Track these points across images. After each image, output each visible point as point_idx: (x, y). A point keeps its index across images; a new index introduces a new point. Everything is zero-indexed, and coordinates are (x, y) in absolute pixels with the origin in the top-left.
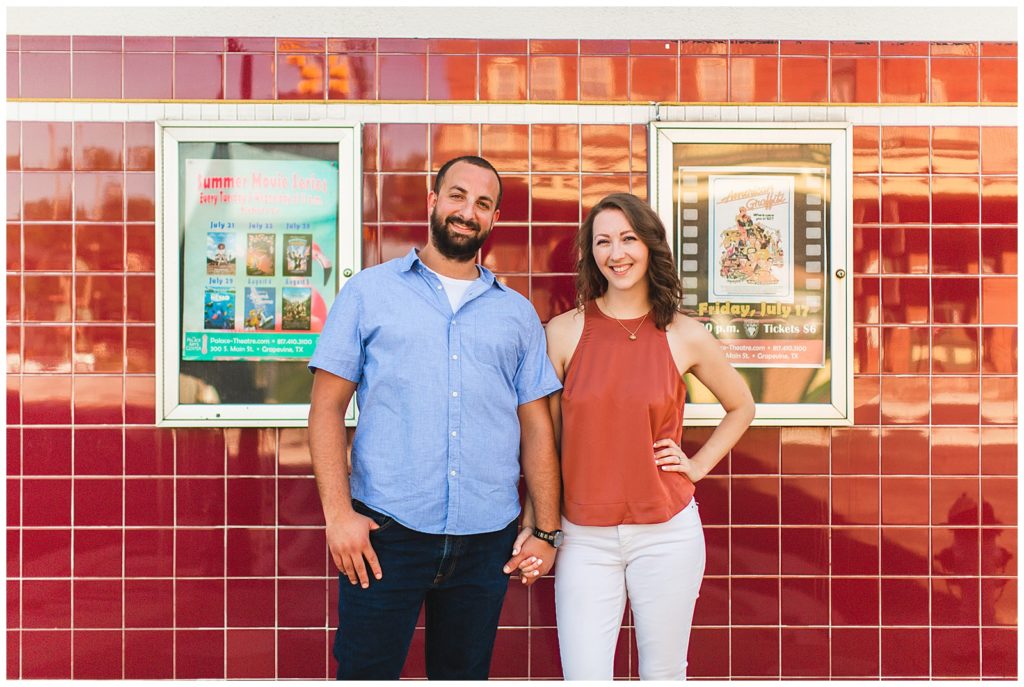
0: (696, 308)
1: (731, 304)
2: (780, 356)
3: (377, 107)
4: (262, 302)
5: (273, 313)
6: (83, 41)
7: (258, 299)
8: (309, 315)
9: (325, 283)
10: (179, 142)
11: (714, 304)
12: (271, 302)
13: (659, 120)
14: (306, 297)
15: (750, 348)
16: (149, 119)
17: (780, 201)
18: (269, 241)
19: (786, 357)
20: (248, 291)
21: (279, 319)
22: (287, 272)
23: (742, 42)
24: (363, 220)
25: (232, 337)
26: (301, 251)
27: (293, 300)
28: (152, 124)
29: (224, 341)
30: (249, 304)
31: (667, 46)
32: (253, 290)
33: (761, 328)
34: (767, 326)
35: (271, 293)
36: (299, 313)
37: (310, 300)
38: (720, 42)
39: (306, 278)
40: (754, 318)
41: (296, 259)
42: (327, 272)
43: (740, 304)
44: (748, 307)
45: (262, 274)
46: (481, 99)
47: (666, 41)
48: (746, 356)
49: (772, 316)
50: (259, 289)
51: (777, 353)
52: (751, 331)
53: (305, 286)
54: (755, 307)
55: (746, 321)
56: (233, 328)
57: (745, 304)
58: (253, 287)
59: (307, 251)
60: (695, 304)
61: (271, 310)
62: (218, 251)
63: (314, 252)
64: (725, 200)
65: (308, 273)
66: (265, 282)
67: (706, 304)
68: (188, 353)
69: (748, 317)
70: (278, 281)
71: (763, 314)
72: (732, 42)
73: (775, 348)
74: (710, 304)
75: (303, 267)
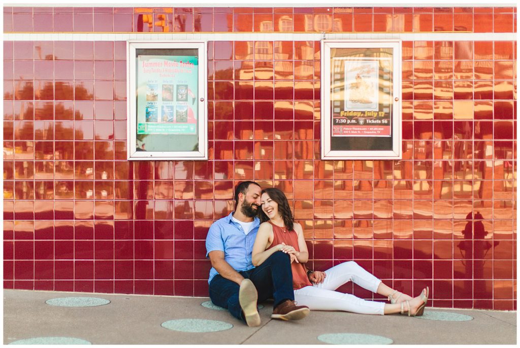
0: (339, 113)
1: (354, 112)
2: (373, 132)
3: (213, 34)
4: (168, 112)
5: (173, 116)
6: (98, 10)
7: (167, 110)
8: (187, 116)
9: (193, 104)
10: (136, 49)
11: (346, 112)
12: (172, 111)
13: (325, 39)
14: (185, 110)
15: (361, 129)
16: (124, 40)
17: (373, 71)
18: (171, 88)
19: (375, 132)
20: (163, 107)
21: (175, 118)
22: (178, 100)
23: (358, 8)
24: (208, 80)
25: (157, 125)
26: (183, 91)
27: (180, 111)
28: (125, 42)
29: (153, 127)
30: (163, 112)
31: (328, 10)
32: (165, 107)
33: (365, 121)
34: (367, 120)
35: (172, 108)
36: (183, 116)
37: (187, 111)
38: (349, 8)
39: (185, 102)
40: (363, 117)
41: (181, 95)
42: (194, 99)
43: (357, 112)
44: (360, 113)
45: (169, 101)
46: (254, 31)
47: (328, 8)
48: (359, 132)
49: (369, 116)
50: (166, 106)
51: (371, 131)
52: (361, 122)
53: (185, 105)
54: (363, 113)
55: (359, 118)
56: (157, 121)
57: (359, 112)
58: (165, 105)
59: (186, 92)
60: (339, 111)
61: (172, 114)
62: (151, 92)
63: (188, 92)
64: (351, 71)
65: (186, 100)
66: (170, 104)
67: (343, 112)
68: (140, 131)
69: (360, 117)
70: (174, 103)
71: (366, 115)
72: (354, 8)
73: (371, 129)
74: (345, 112)
75: (184, 98)
